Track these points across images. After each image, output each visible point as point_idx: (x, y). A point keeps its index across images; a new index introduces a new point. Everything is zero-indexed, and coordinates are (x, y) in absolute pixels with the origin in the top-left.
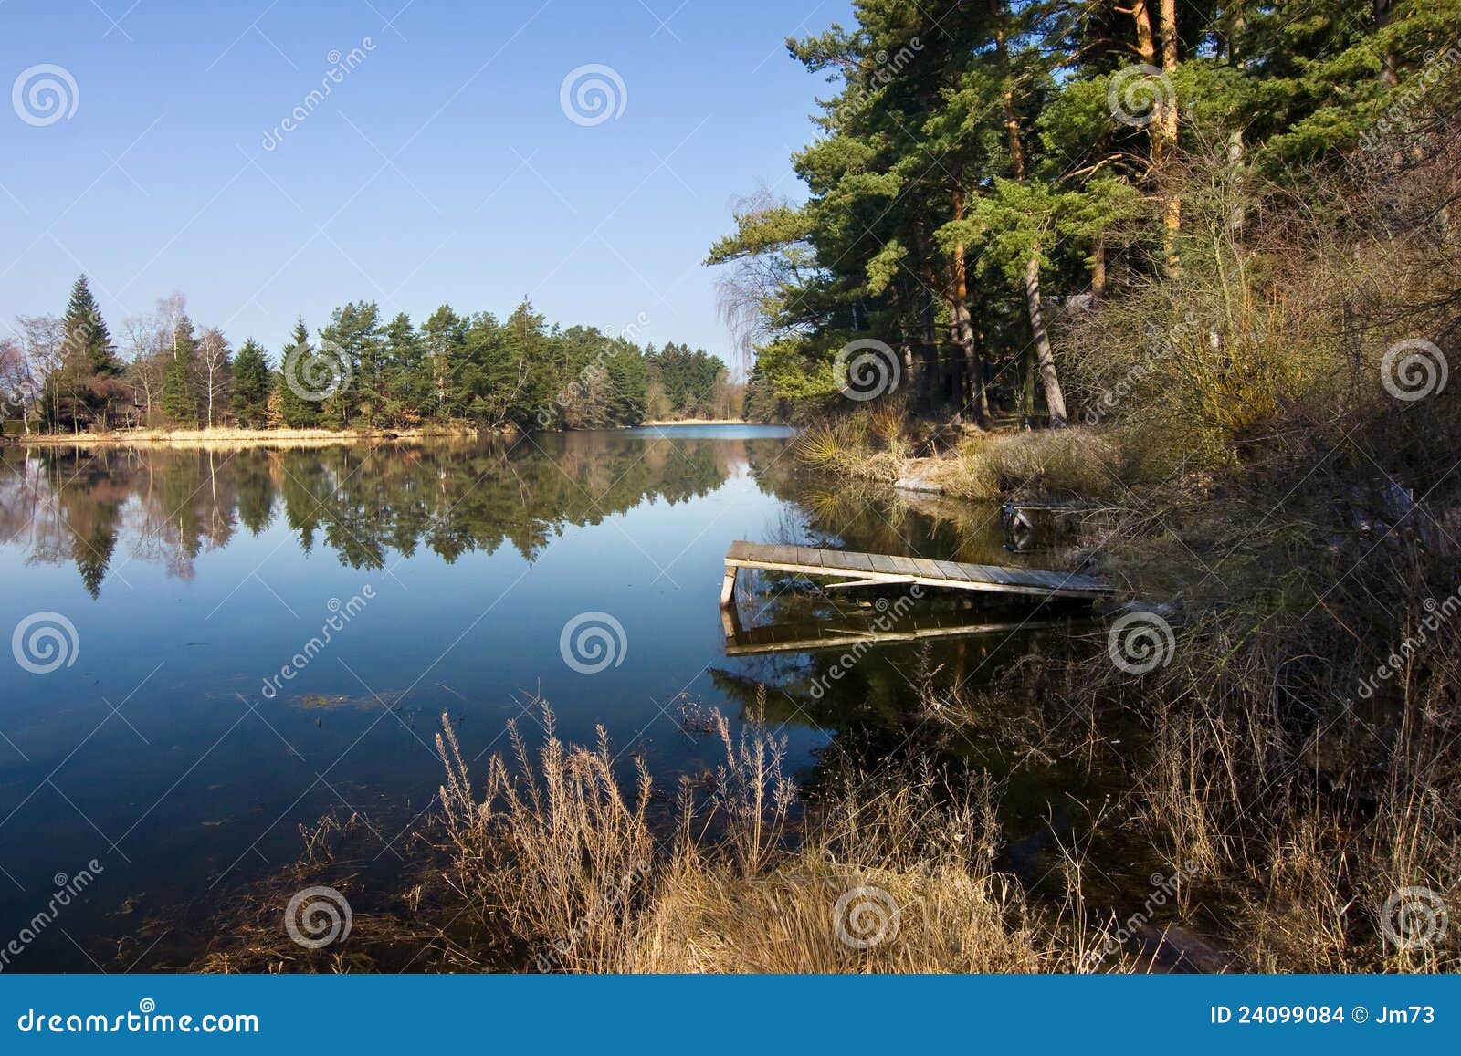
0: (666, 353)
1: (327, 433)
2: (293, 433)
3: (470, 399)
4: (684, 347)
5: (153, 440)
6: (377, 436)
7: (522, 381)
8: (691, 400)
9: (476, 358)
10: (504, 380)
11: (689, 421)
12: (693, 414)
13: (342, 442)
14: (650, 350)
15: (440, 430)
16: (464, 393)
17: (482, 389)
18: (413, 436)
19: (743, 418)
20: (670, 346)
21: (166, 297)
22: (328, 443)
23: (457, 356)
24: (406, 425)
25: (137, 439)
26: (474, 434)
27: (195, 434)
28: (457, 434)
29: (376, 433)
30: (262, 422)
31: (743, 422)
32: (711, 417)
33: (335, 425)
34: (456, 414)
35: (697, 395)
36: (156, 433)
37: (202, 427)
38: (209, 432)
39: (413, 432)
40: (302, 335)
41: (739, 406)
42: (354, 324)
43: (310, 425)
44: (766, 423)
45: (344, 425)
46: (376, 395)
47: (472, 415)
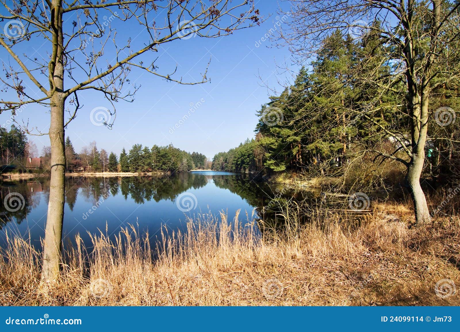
0: (193, 154)
1: (132, 173)
2: (124, 173)
3: (162, 166)
4: (197, 153)
5: (91, 175)
6: (142, 174)
7: (172, 162)
8: (199, 165)
9: (162, 156)
10: (169, 161)
11: (199, 170)
12: (199, 168)
13: (135, 175)
14: (189, 153)
15: (156, 173)
16: (160, 165)
17: (164, 163)
18: (150, 174)
19: (212, 169)
20: (194, 152)
21: (92, 142)
22: (132, 175)
23: (159, 156)
24: (149, 171)
25: (86, 174)
26: (163, 173)
27: (101, 173)
28: (159, 173)
29: (142, 173)
30: (116, 170)
31: (211, 170)
32: (204, 169)
33: (134, 171)
34: (158, 169)
35: (200, 164)
36: (91, 173)
37: (103, 171)
38: (104, 173)
39: (150, 173)
40: (124, 151)
41: (210, 166)
42: (136, 148)
43: (127, 171)
44: (218, 170)
45: (135, 172)
46: (143, 165)
47: (162, 169)
